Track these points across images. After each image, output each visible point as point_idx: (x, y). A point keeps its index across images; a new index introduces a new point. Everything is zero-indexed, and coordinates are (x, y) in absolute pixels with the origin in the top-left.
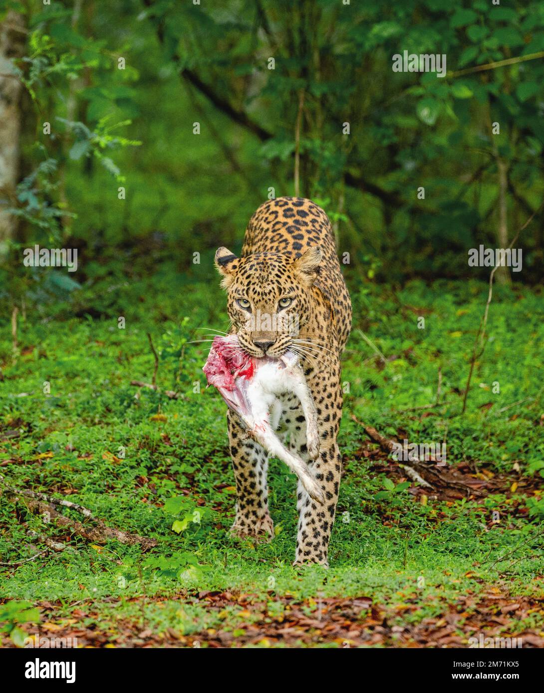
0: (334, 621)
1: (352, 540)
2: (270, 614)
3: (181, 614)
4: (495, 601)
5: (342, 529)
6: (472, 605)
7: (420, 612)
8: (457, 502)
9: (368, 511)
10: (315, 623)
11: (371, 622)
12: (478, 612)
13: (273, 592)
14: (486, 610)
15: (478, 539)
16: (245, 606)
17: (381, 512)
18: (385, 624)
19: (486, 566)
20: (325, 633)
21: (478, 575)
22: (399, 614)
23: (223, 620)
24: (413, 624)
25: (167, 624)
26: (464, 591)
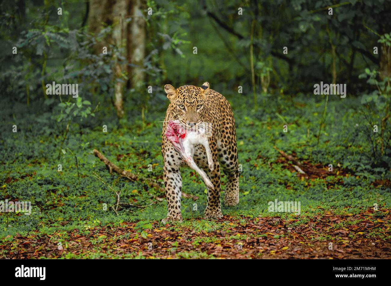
0: (265, 226)
1: (274, 195)
2: (241, 224)
3: (206, 224)
4: (328, 217)
5: (270, 191)
6: (319, 218)
7: (299, 222)
8: (315, 180)
9: (280, 184)
10: (258, 227)
11: (280, 226)
12: (321, 221)
13: (242, 216)
14: (324, 221)
15: (324, 193)
16: (232, 221)
17: (286, 184)
18: (285, 227)
19: (325, 204)
20: (262, 231)
21: (322, 207)
22: (290, 223)
23: (222, 226)
24: (296, 227)
25: (201, 228)
26: (316, 213)
